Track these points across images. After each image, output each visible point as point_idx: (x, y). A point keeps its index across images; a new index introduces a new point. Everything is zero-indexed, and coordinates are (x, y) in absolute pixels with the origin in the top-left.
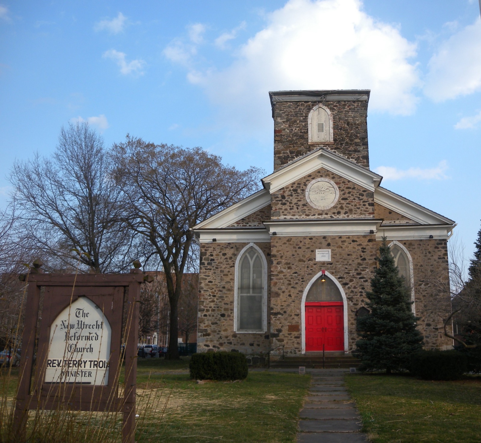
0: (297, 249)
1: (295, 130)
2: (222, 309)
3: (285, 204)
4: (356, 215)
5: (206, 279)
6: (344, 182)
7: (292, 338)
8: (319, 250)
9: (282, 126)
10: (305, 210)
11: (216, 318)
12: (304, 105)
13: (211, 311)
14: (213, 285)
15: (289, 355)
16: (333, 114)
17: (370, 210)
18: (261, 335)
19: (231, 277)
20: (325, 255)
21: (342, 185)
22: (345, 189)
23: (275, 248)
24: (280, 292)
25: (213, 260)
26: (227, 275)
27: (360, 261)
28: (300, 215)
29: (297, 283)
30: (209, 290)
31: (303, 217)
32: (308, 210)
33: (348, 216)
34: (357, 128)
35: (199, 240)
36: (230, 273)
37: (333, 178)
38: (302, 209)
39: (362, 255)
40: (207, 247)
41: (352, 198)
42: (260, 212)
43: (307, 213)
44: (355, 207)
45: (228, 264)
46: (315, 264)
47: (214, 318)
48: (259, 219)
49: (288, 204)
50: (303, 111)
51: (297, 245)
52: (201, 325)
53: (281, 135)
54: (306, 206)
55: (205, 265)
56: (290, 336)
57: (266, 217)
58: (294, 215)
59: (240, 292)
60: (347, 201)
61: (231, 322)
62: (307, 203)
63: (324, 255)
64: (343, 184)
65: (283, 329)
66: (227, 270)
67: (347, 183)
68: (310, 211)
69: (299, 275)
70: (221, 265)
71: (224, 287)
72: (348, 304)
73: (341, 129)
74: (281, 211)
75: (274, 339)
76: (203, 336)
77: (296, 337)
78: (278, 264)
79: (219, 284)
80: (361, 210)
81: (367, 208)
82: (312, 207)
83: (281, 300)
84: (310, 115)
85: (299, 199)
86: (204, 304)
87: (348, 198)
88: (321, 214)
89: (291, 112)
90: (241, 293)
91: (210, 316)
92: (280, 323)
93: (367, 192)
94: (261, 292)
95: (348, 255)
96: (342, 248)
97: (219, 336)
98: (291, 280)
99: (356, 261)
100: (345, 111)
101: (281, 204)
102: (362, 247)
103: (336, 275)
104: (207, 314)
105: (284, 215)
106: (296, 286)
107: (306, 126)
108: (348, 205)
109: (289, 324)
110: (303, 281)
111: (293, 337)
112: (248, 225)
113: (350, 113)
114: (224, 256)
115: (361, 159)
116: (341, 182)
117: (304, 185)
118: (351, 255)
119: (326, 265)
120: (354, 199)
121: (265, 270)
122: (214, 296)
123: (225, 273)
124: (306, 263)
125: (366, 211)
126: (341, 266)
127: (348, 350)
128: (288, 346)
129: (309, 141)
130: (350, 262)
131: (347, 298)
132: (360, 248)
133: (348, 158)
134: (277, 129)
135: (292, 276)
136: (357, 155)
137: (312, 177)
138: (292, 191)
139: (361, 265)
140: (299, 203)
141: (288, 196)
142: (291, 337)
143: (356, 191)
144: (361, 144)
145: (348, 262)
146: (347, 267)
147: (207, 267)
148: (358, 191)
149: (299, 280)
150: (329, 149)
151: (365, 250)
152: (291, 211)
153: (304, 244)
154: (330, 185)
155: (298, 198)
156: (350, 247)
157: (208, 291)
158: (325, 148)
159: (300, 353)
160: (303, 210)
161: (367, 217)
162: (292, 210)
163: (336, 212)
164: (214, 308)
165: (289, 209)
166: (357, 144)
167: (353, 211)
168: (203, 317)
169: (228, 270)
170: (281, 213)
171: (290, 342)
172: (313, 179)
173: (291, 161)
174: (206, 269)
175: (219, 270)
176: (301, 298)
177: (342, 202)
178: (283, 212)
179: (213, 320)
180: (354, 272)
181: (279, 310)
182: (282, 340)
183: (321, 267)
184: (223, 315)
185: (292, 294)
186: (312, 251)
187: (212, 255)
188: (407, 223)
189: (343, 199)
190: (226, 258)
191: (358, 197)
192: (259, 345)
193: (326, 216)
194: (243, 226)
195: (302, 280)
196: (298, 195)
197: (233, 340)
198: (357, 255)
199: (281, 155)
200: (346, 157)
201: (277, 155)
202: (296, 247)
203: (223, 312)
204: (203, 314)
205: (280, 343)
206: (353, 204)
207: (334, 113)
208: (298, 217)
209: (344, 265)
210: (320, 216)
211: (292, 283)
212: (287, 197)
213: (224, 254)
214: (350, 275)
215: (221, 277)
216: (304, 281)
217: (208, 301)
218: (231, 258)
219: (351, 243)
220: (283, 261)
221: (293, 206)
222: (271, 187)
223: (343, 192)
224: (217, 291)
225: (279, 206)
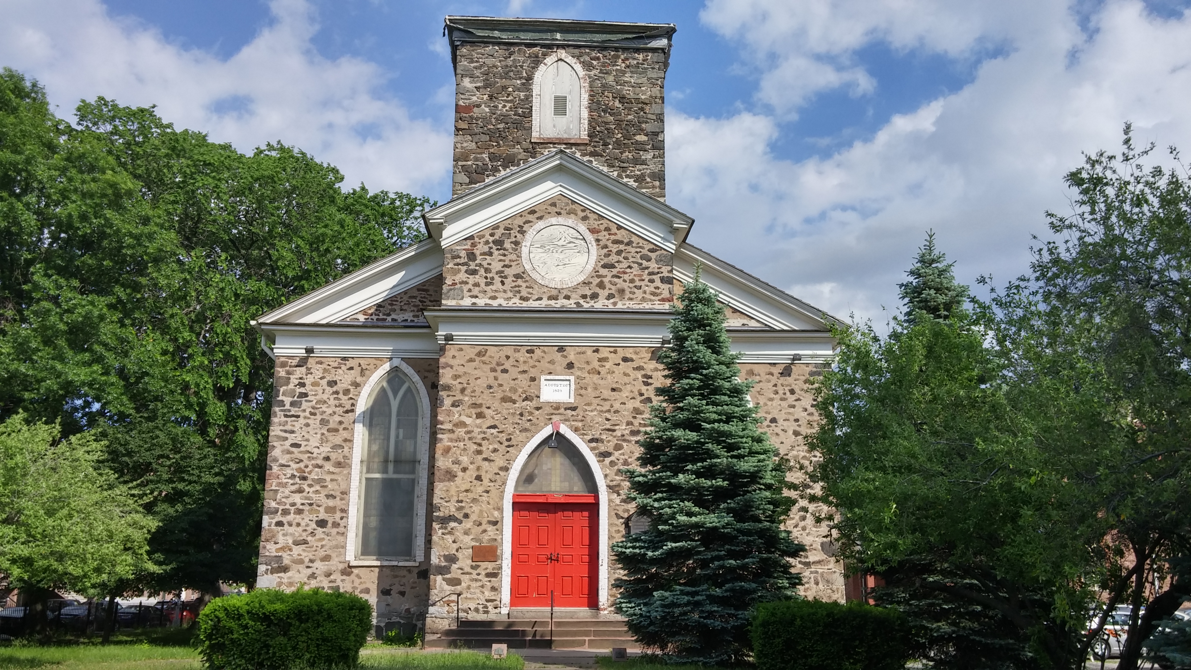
0: (499, 374)
1: (503, 107)
2: (322, 509)
3: (474, 272)
4: (632, 303)
5: (287, 439)
6: (607, 229)
7: (480, 577)
8: (549, 377)
9: (474, 98)
10: (519, 286)
11: (305, 530)
12: (525, 52)
13: (294, 513)
14: (301, 452)
15: (473, 616)
16: (589, 77)
17: (664, 292)
18: (409, 569)
19: (345, 434)
20: (562, 388)
21: (604, 236)
22: (609, 244)
23: (449, 368)
24: (455, 468)
25: (306, 395)
26: (337, 430)
27: (637, 404)
28: (509, 299)
29: (495, 450)
30: (291, 463)
31: (516, 303)
32: (527, 287)
33: (615, 304)
34: (642, 109)
35: (272, 349)
36: (343, 426)
37: (585, 218)
38: (514, 284)
39: (644, 391)
40: (290, 366)
41: (625, 264)
42: (419, 290)
43: (524, 294)
44: (631, 285)
45: (340, 405)
46: (538, 409)
47: (300, 529)
48: (414, 306)
49: (482, 272)
50: (522, 67)
51: (498, 364)
52: (268, 547)
53: (472, 118)
54: (522, 278)
55: (284, 406)
56: (474, 572)
57: (431, 301)
58: (494, 298)
59: (365, 470)
60: (615, 271)
61: (340, 538)
62: (523, 273)
63: (559, 388)
64: (606, 233)
65: (459, 555)
66: (337, 418)
67: (614, 230)
68: (530, 290)
69: (502, 432)
70: (324, 408)
71: (327, 459)
72: (610, 501)
73: (604, 111)
74: (466, 288)
75: (439, 578)
76: (272, 573)
77: (488, 575)
78: (453, 405)
79: (316, 451)
80: (645, 292)
81: (657, 288)
82: (535, 282)
83: (457, 487)
84: (538, 76)
85: (506, 263)
86: (278, 497)
87: (616, 264)
88: (555, 298)
89: (495, 66)
90: (368, 471)
91: (290, 525)
92: (454, 542)
93: (658, 253)
94: (413, 471)
95: (613, 390)
96: (599, 373)
97: (309, 571)
98: (483, 442)
99: (631, 405)
100: (617, 70)
101: (466, 272)
102: (643, 372)
103: (584, 434)
104: (285, 520)
105: (472, 297)
106: (493, 456)
107: (528, 99)
108: (616, 280)
109: (474, 544)
110: (509, 446)
111: (483, 573)
112: (389, 319)
113: (627, 78)
114: (332, 387)
115: (648, 180)
116: (602, 228)
117: (519, 232)
118: (620, 390)
119: (562, 410)
120: (630, 267)
121: (424, 422)
122: (304, 478)
123: (332, 425)
124: (517, 405)
125: (654, 294)
126: (595, 413)
127: (606, 606)
128: (469, 596)
129: (534, 134)
130: (617, 406)
131: (609, 486)
132: (639, 374)
133: (619, 175)
134: (461, 103)
135: (484, 433)
136: (639, 170)
137: (536, 215)
138: (491, 245)
139: (641, 413)
140: (507, 271)
141: (481, 254)
142: (478, 574)
143: (633, 250)
144: (649, 147)
145: (612, 406)
146: (608, 416)
147: (290, 411)
148: (638, 250)
149: (501, 443)
150: (578, 155)
151: (650, 381)
152: (488, 288)
153: (515, 363)
154: (577, 235)
155: (504, 261)
156: (617, 372)
157: (289, 466)
158: (567, 151)
159: (497, 611)
160: (516, 286)
161: (656, 307)
162: (491, 287)
163: (589, 293)
164: (301, 507)
165: (483, 285)
166: (640, 147)
167: (627, 292)
168: (273, 527)
169: (340, 419)
170: (465, 292)
171: (474, 584)
172: (540, 218)
173: (491, 178)
174: (286, 416)
175: (319, 417)
176: (504, 483)
177: (603, 271)
178: (470, 290)
179: (297, 534)
180: (624, 427)
181: (453, 511)
182: (455, 582)
183: (552, 414)
184: (322, 523)
185: (483, 474)
186: (533, 379)
187: (302, 385)
188: (743, 325)
189: (604, 266)
190: (337, 393)
191: (637, 263)
192: (402, 594)
193: (566, 302)
194: (377, 319)
195: (507, 443)
196: (506, 253)
197: (342, 581)
198: (632, 392)
199: (469, 163)
200: (616, 173)
201: (460, 163)
202: (497, 368)
203: (322, 515)
204: (274, 521)
205: (453, 588)
206: (626, 277)
207: (592, 73)
208: (504, 303)
209: (602, 411)
210: (552, 302)
211: (484, 448)
212: (479, 258)
213: (332, 383)
214: (614, 434)
215: (323, 434)
216: (513, 446)
217: (287, 492)
218: (346, 392)
219: (619, 364)
220: (466, 399)
221: (492, 278)
222: (445, 233)
223: (605, 251)
224: (310, 467)
225: (462, 276)
